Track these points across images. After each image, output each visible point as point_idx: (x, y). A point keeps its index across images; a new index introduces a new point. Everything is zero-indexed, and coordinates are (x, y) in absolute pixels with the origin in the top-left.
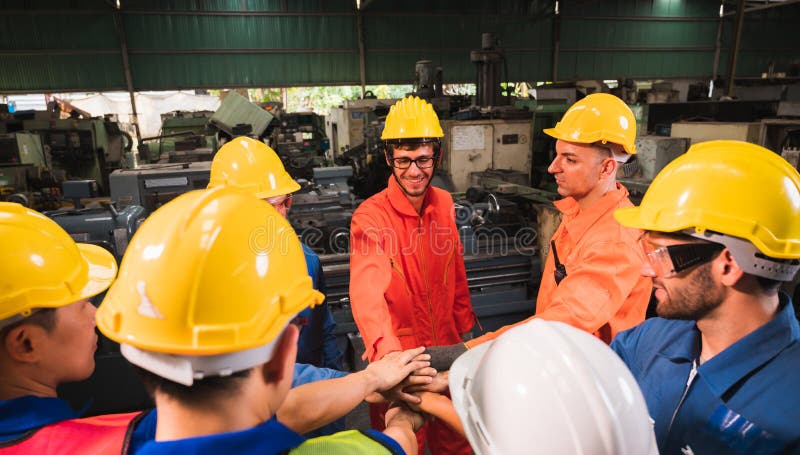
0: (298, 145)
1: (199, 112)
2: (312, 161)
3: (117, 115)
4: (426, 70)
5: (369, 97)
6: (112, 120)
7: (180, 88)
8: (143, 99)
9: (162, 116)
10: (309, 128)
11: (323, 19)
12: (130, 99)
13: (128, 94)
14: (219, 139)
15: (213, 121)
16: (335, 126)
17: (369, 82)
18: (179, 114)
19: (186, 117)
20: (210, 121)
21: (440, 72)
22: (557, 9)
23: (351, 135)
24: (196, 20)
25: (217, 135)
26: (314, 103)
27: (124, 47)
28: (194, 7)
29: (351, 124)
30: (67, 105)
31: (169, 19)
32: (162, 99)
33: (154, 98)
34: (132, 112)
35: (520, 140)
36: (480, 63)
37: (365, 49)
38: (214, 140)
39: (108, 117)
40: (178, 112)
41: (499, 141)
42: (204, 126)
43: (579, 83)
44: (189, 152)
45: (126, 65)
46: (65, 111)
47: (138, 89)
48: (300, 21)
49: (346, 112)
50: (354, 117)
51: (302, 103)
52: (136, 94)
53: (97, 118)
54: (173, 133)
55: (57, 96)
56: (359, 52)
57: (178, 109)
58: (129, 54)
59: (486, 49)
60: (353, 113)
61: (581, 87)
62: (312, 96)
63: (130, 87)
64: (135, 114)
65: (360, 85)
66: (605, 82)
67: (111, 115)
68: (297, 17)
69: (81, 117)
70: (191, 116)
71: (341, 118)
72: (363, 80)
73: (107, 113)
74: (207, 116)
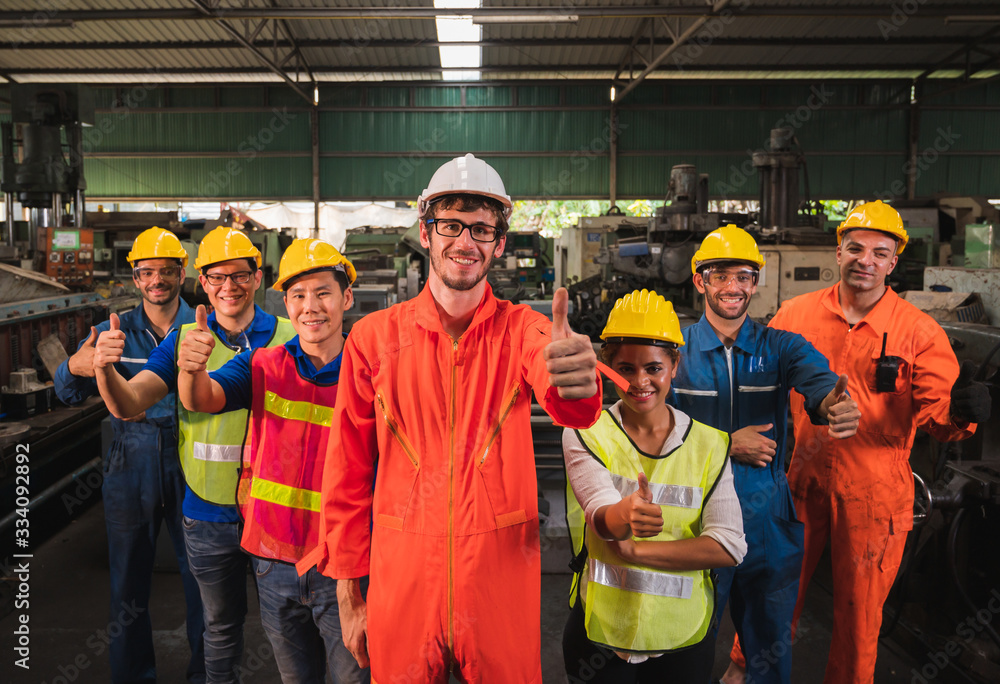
0: (508, 273)
1: (392, 228)
2: (523, 292)
3: (296, 229)
4: (685, 178)
5: (614, 214)
6: (288, 233)
7: (373, 199)
8: (328, 209)
9: (348, 231)
10: (528, 252)
11: (564, 115)
12: (313, 210)
13: (312, 204)
14: (411, 261)
15: (405, 239)
16: (565, 251)
17: (620, 196)
18: (368, 229)
19: (375, 233)
20: (402, 238)
21: (705, 180)
22: (912, 98)
23: (584, 264)
24: (403, 117)
25: (408, 256)
26: (546, 222)
27: (315, 148)
28: (403, 103)
29: (585, 248)
30: (243, 215)
31: (372, 117)
32: (352, 211)
33: (342, 210)
34: (314, 226)
35: (823, 276)
36: (767, 168)
37: (618, 153)
38: (404, 264)
39: (284, 230)
40: (367, 227)
41: (788, 275)
42: (393, 245)
43: (944, 201)
44: (368, 273)
45: (316, 169)
46: (239, 223)
47: (323, 198)
48: (533, 118)
49: (580, 233)
50: (589, 239)
51: (530, 222)
52: (321, 204)
53: (271, 231)
54: (356, 251)
55: (234, 205)
56: (609, 157)
57: (367, 224)
58: (320, 158)
59: (776, 150)
60: (589, 235)
61: (948, 207)
62: (544, 214)
63: (316, 196)
64: (317, 229)
65: (608, 199)
66: (991, 201)
67: (289, 229)
68: (530, 112)
69: (255, 229)
70: (381, 232)
71: (573, 241)
72: (613, 193)
73: (285, 226)
74: (400, 232)
